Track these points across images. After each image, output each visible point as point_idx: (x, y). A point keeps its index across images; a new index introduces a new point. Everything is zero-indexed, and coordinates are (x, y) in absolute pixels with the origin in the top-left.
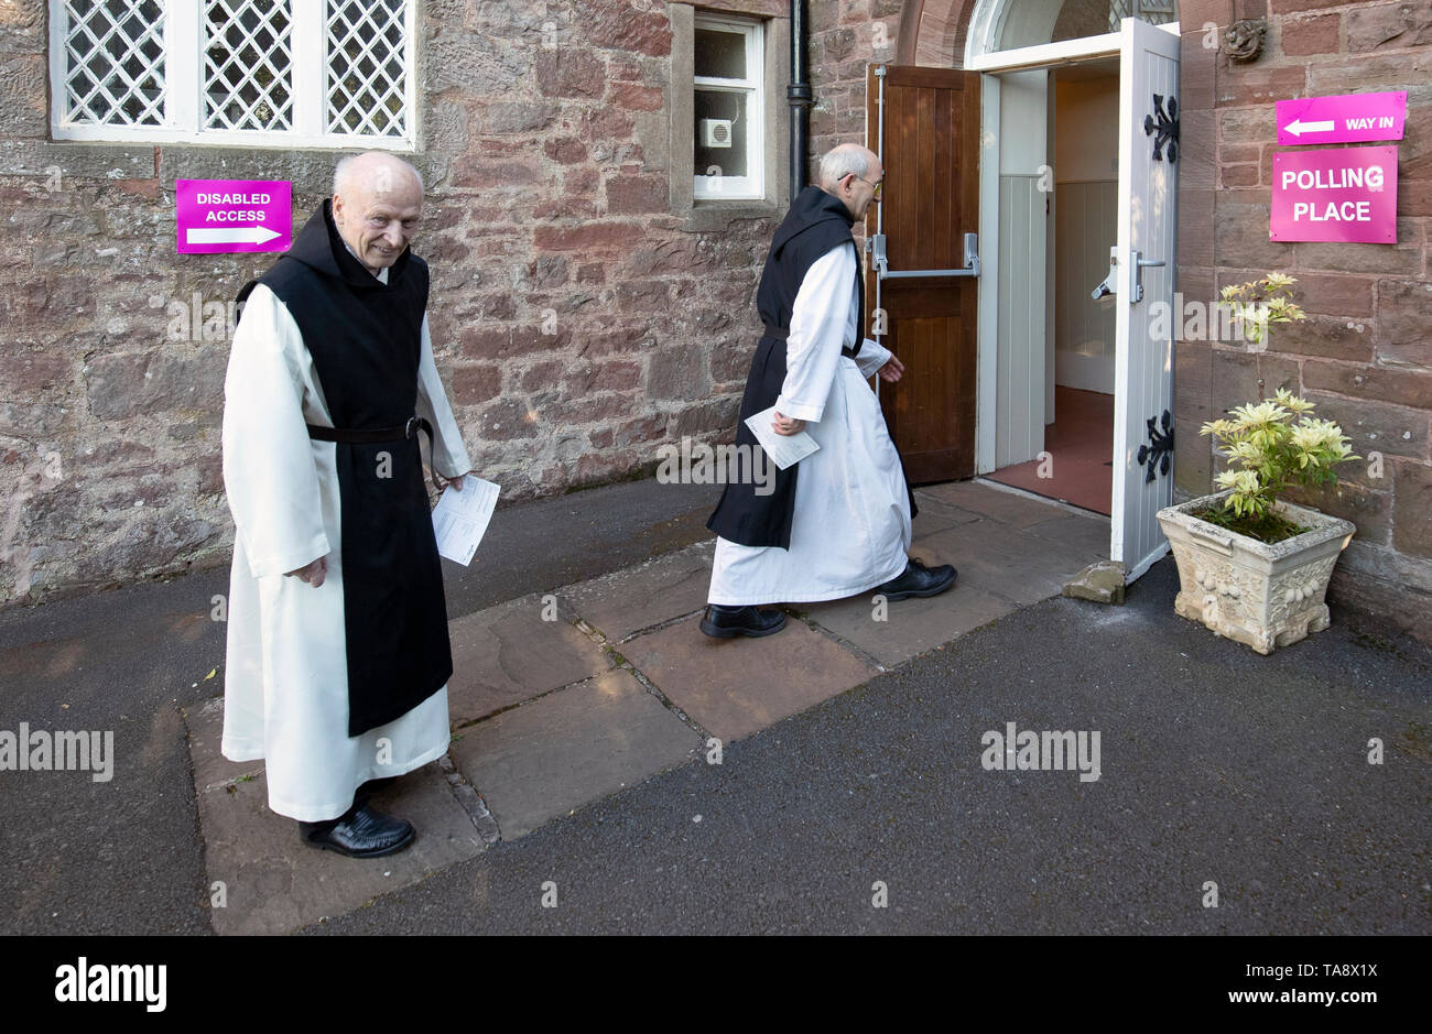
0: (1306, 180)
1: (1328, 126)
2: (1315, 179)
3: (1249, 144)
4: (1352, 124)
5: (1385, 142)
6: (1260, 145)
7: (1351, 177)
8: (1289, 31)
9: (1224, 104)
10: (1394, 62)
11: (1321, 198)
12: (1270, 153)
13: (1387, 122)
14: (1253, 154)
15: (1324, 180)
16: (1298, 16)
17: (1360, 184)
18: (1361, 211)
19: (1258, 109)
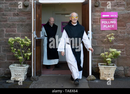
0: (105, 22)
1: (108, 16)
2: (106, 22)
3: (97, 18)
4: (111, 16)
5: (116, 18)
6: (99, 18)
7: (112, 22)
8: (102, 3)
9: (93, 12)
10: (116, 9)
11: (107, 25)
12: (100, 19)
13: (116, 16)
14: (97, 19)
15: (108, 22)
16: (104, 2)
17: (113, 23)
18: (113, 26)
19: (98, 13)
